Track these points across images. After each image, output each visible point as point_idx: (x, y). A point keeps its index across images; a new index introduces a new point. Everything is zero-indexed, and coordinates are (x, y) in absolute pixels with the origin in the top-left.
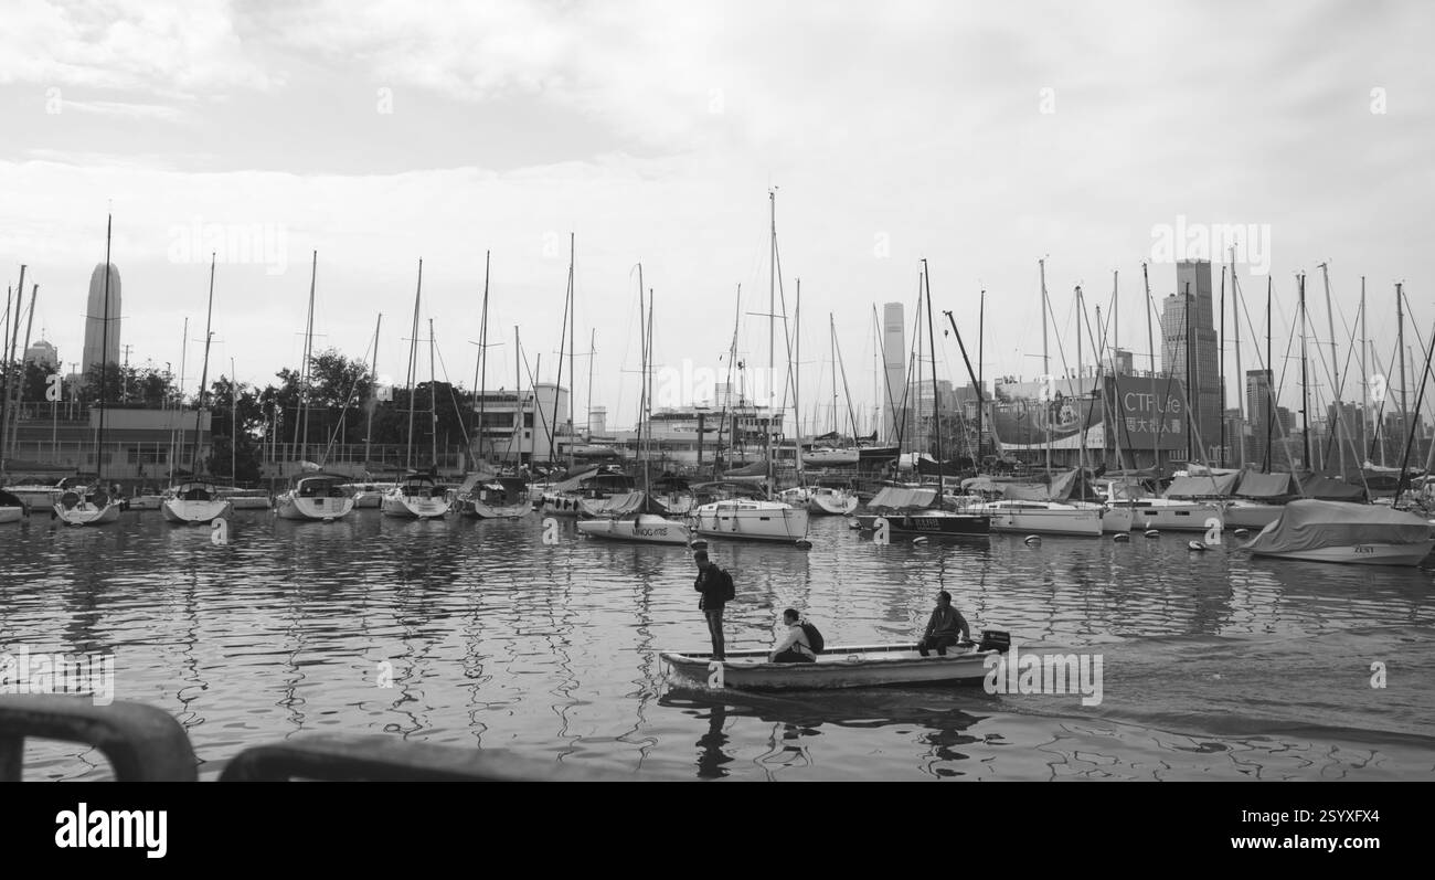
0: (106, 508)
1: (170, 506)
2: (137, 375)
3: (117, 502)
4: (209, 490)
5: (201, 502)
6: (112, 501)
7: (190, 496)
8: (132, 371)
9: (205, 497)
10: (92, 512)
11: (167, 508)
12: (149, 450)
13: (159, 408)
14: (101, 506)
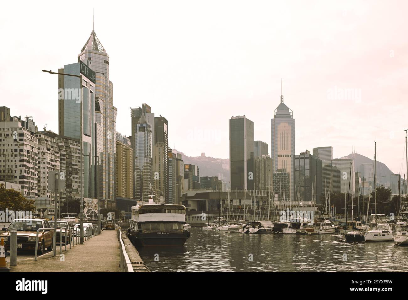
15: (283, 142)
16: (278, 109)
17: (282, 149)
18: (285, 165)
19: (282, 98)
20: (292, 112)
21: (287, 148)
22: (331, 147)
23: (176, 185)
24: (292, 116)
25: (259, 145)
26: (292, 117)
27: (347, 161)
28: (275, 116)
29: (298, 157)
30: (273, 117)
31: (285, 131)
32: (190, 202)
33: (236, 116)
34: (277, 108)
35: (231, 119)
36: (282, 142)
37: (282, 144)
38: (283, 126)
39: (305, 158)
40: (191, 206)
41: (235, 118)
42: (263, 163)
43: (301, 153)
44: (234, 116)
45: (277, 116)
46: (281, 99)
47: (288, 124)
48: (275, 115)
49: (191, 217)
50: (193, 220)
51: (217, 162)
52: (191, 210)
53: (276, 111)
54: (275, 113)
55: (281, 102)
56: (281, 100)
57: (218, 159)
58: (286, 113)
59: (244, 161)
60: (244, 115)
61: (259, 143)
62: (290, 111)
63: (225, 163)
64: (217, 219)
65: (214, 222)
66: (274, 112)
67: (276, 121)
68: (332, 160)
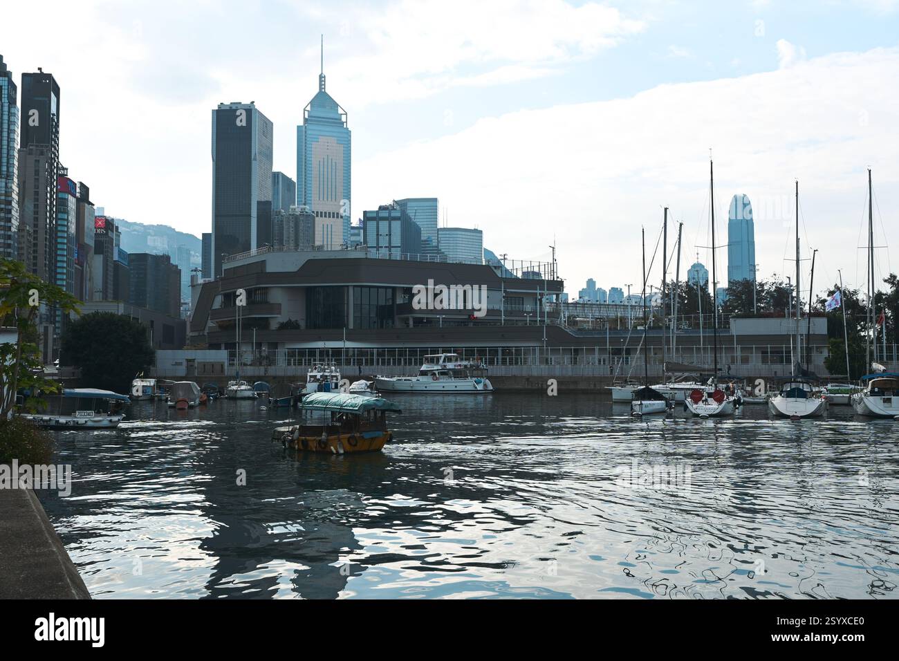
0: (724, 403)
1: (774, 402)
2: (766, 287)
3: (732, 399)
4: (806, 388)
5: (798, 399)
6: (728, 398)
7: (790, 394)
8: (762, 285)
9: (802, 394)
10: (713, 407)
11: (772, 403)
12: (778, 352)
13: (784, 316)
14: (720, 401)
15: (326, 183)
16: (312, 103)
17: (321, 199)
18: (329, 236)
19: (322, 78)
20: (346, 114)
21: (333, 197)
22: (435, 200)
23: (76, 268)
24: (346, 122)
25: (278, 182)
26: (345, 126)
27: (472, 234)
28: (306, 120)
29: (375, 215)
30: (301, 123)
31: (330, 158)
32: (277, 296)
33: (231, 103)
34: (310, 102)
35: (217, 108)
36: (322, 183)
37: (322, 186)
38: (323, 145)
39: (390, 219)
40: (285, 309)
41: (228, 108)
42: (292, 224)
43: (380, 207)
44: (226, 103)
45: (311, 121)
46: (321, 81)
47: (338, 140)
48: (306, 117)
49: (281, 352)
50: (289, 364)
51: (135, 230)
52: (283, 326)
53: (308, 108)
54: (306, 113)
55: (321, 89)
56: (321, 85)
57: (135, 224)
58: (331, 115)
59: (250, 216)
60: (253, 102)
61: (278, 176)
62: (340, 111)
63: (153, 234)
64: (438, 359)
65: (424, 373)
66: (305, 110)
67: (309, 132)
68: (438, 230)
